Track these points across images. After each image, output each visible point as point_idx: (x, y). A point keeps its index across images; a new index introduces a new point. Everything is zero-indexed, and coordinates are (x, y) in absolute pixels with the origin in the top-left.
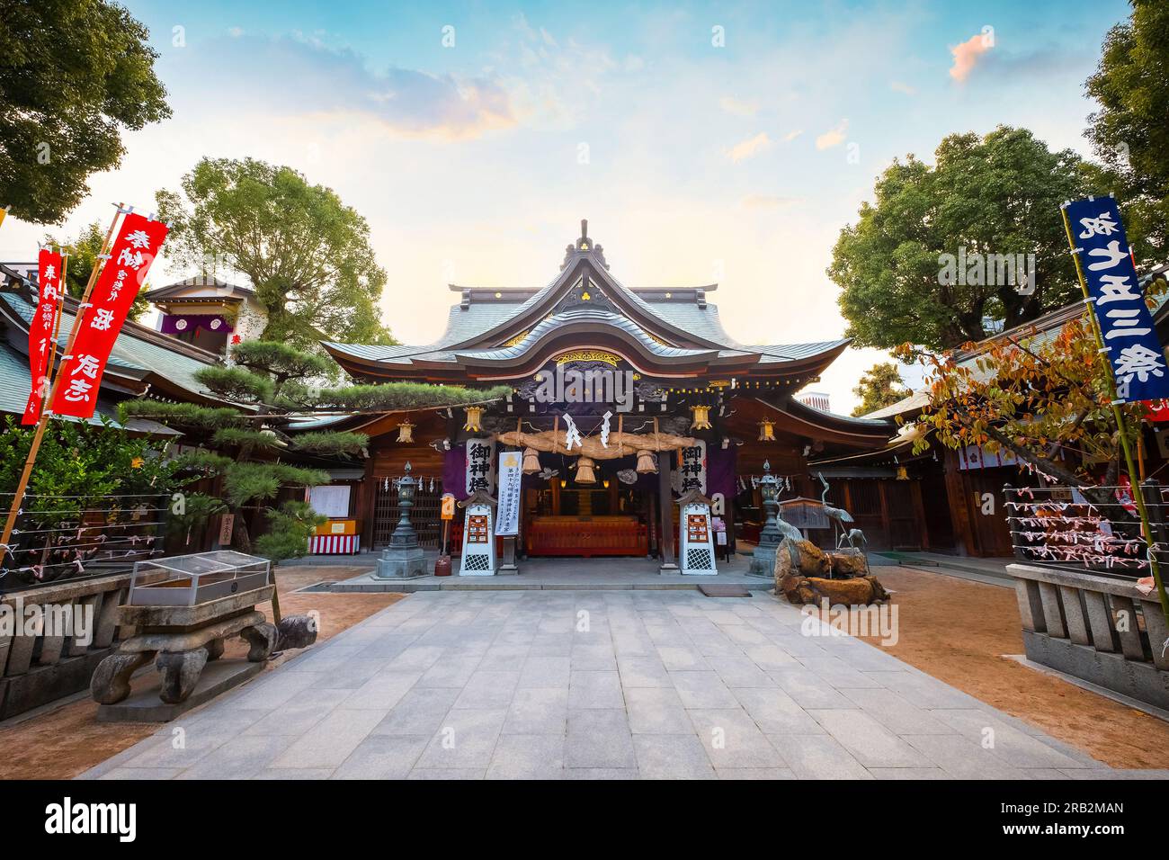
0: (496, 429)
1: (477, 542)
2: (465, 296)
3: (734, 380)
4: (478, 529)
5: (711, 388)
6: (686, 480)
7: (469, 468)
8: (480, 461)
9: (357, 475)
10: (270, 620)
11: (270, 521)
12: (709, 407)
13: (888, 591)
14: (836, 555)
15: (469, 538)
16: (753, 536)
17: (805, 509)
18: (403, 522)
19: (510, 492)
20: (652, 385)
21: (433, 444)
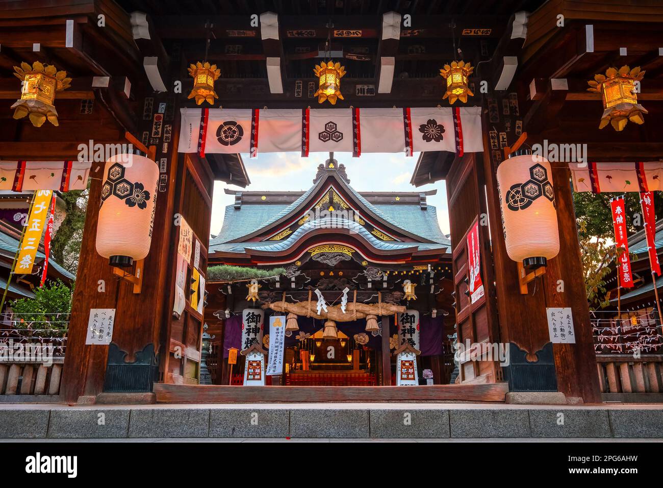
0: (268, 300)
1: (254, 379)
2: (237, 199)
3: (429, 265)
4: (254, 370)
5: (416, 271)
6: (404, 340)
7: (244, 331)
8: (253, 325)
12: (415, 285)
15: (248, 377)
18: (202, 365)
19: (276, 344)
20: (376, 269)
21: (216, 314)
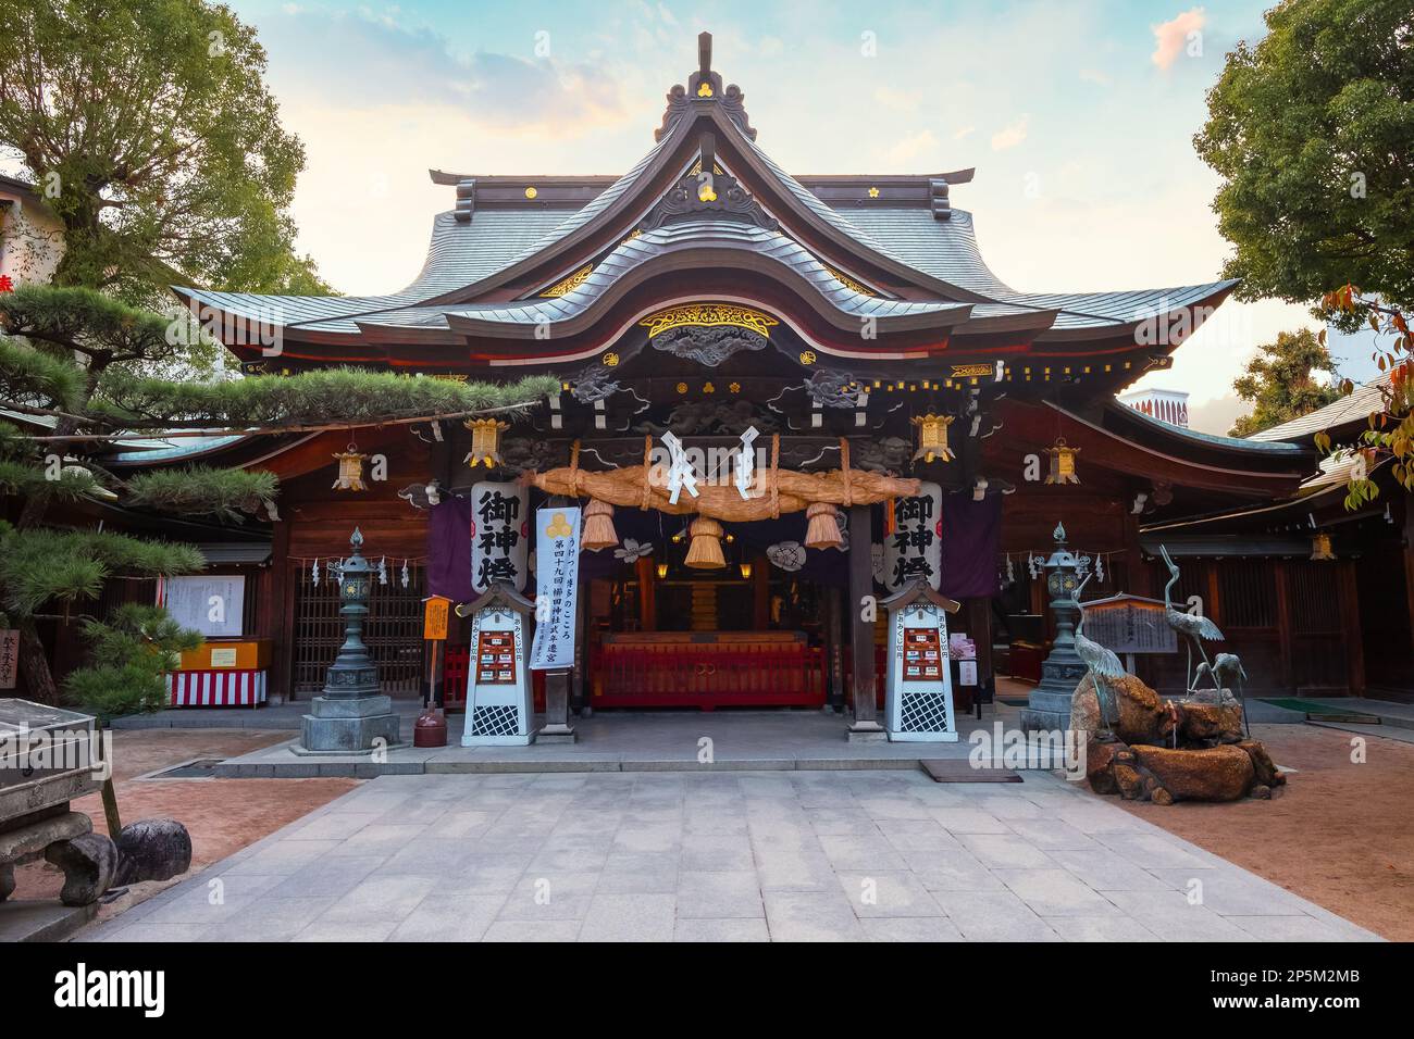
0: (529, 463)
1: (495, 681)
2: (462, 194)
4: (496, 657)
5: (956, 380)
6: (901, 561)
7: (477, 541)
8: (498, 526)
9: (258, 555)
10: (101, 827)
11: (91, 642)
12: (950, 419)
13: (1282, 770)
14: (1187, 702)
15: (479, 676)
16: (1029, 669)
17: (1131, 617)
18: (350, 644)
19: (557, 586)
20: (839, 374)
21: (405, 494)
